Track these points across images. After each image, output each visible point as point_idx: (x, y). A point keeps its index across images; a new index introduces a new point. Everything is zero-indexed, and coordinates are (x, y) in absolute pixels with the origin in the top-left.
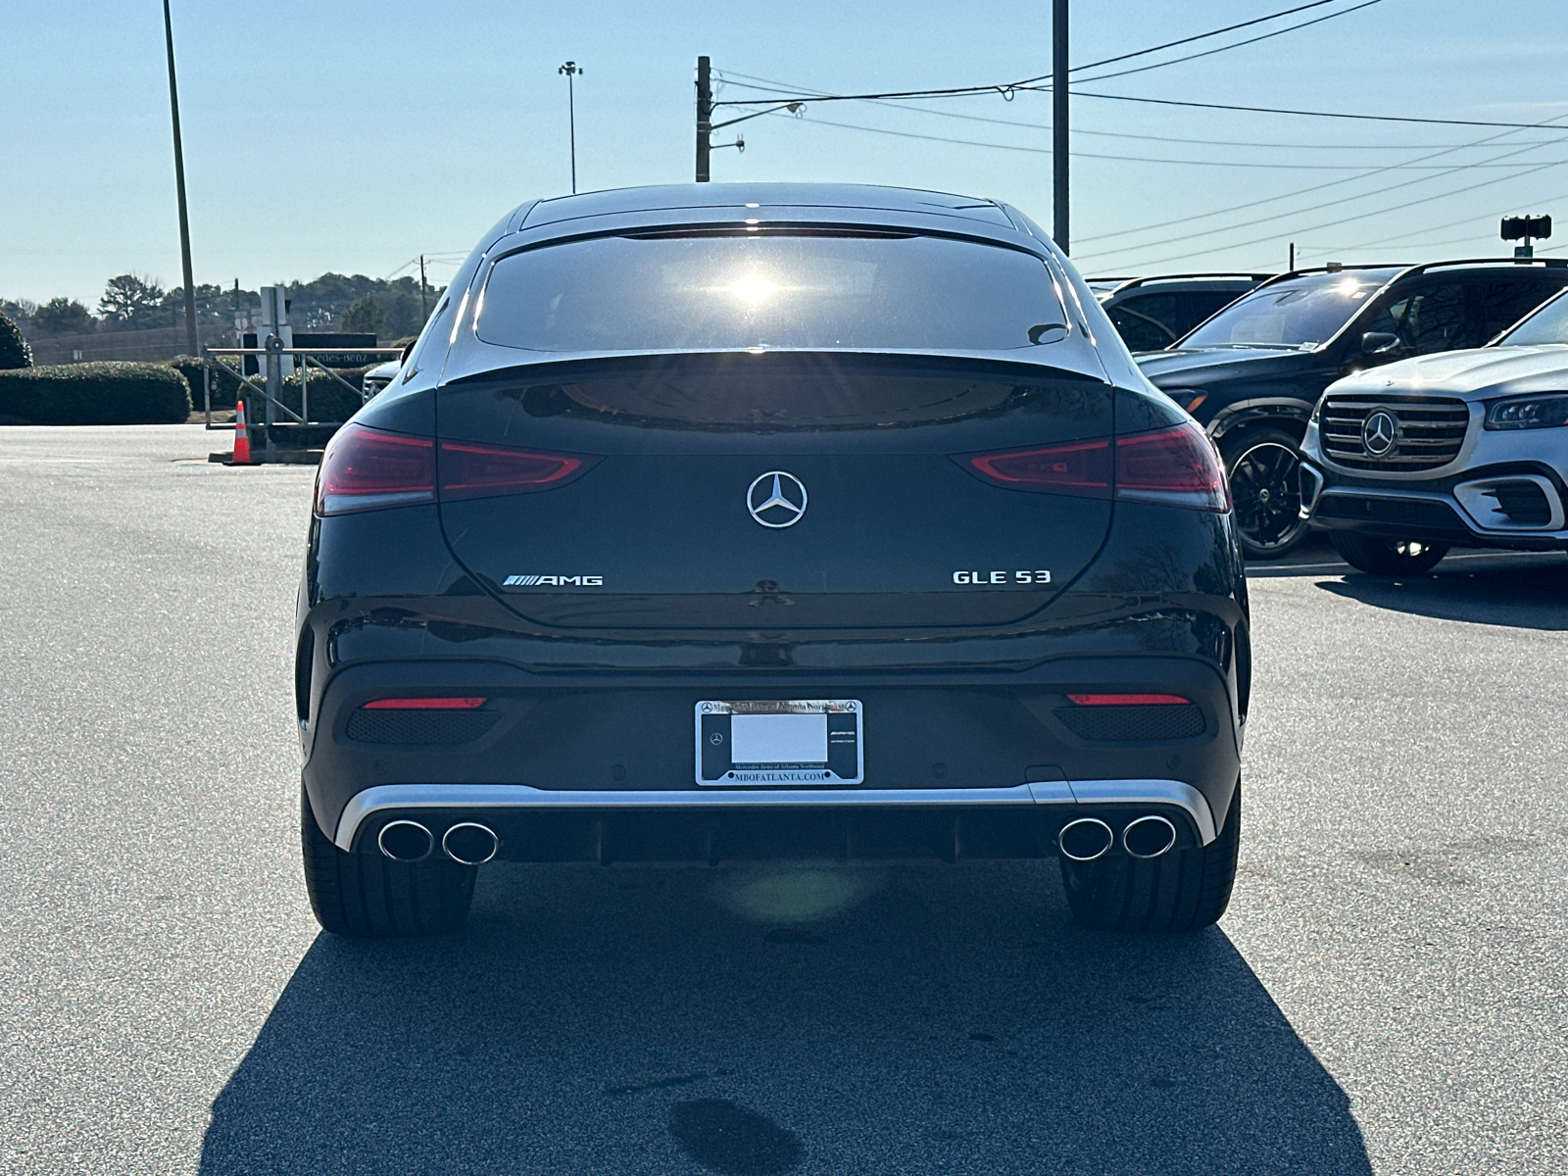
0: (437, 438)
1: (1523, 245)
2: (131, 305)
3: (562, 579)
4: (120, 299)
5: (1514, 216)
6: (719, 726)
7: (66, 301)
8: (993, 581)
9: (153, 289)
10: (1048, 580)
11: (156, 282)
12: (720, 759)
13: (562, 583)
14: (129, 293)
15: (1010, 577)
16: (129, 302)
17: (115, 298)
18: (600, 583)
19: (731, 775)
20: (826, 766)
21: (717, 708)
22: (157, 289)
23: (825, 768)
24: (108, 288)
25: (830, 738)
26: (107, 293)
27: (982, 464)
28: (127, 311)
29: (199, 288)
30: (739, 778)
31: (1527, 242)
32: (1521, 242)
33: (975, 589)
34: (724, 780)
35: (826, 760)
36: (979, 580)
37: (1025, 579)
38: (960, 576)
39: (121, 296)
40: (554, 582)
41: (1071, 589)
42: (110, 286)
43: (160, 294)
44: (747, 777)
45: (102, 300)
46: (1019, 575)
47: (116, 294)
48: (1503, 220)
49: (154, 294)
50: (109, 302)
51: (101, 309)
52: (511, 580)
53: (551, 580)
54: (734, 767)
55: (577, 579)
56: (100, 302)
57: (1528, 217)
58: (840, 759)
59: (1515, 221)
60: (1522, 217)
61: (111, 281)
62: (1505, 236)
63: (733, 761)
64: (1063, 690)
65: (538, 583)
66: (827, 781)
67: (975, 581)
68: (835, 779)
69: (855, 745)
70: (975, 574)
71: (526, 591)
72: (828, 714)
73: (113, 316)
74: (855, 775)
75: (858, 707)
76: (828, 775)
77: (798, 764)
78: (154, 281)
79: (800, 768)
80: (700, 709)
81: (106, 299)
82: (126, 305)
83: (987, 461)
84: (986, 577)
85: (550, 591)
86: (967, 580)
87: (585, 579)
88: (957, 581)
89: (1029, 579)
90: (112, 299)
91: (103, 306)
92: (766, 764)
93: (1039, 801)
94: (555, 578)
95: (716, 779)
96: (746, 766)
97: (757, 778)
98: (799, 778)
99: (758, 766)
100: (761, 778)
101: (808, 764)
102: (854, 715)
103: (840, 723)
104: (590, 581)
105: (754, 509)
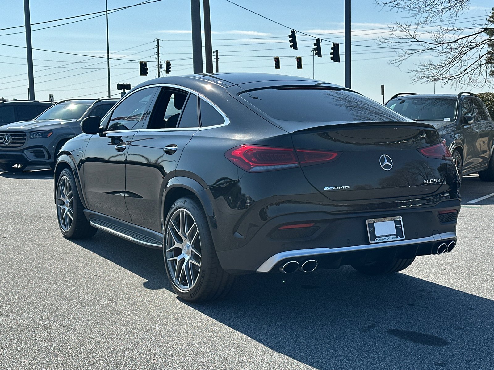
0: (294, 148)
1: (123, 92)
3: (339, 187)
5: (120, 84)
6: (372, 226)
13: (339, 188)
18: (349, 188)
19: (377, 240)
21: (371, 221)
23: (396, 235)
25: (396, 227)
31: (124, 91)
32: (122, 91)
34: (376, 241)
35: (396, 233)
40: (337, 188)
44: (380, 240)
48: (118, 85)
52: (326, 189)
53: (336, 188)
55: (343, 187)
57: (124, 84)
58: (399, 233)
59: (121, 85)
60: (122, 84)
62: (118, 89)
63: (376, 236)
65: (333, 189)
66: (397, 239)
68: (399, 238)
69: (402, 228)
71: (330, 191)
72: (394, 221)
74: (403, 237)
75: (401, 218)
76: (397, 237)
77: (390, 235)
79: (391, 236)
80: (368, 222)
85: (337, 190)
87: (345, 187)
92: (383, 236)
93: (436, 240)
94: (337, 187)
95: (374, 241)
96: (379, 237)
97: (382, 240)
98: (391, 239)
99: (382, 236)
100: (383, 239)
101: (392, 235)
102: (400, 220)
103: (397, 223)
104: (346, 187)
105: (382, 165)
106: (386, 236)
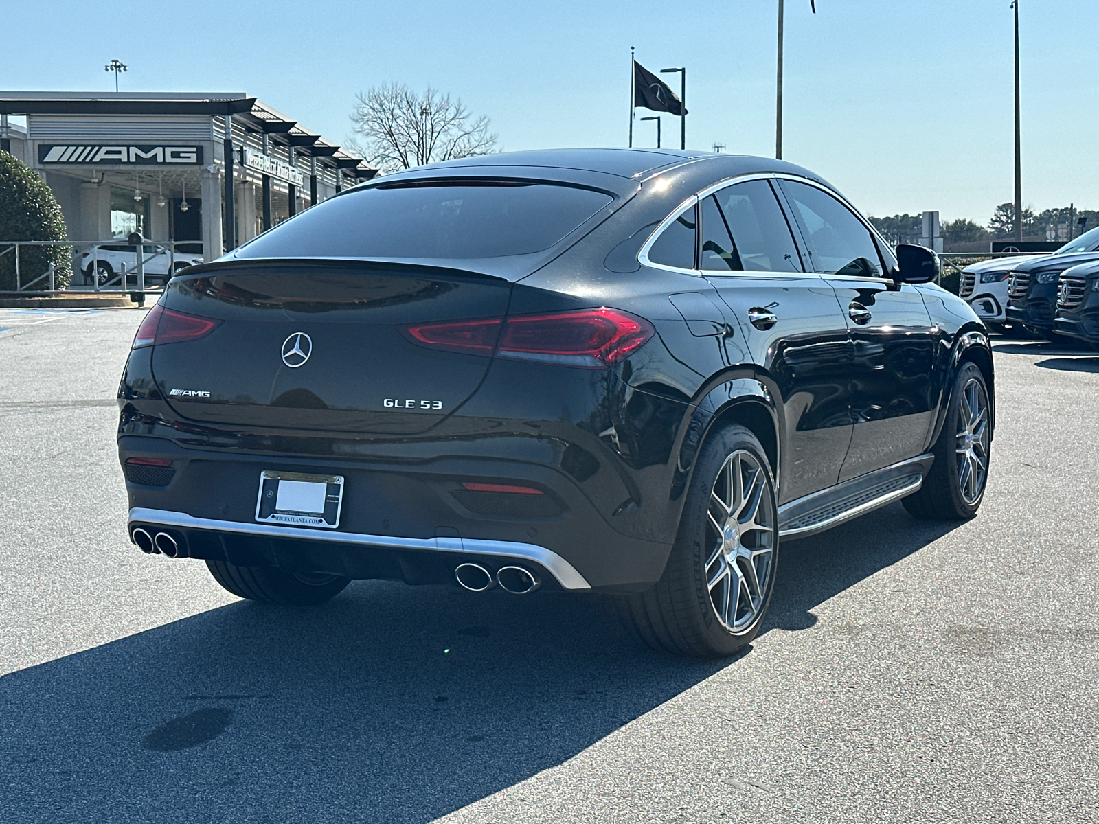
2: (1011, 223)
3: (193, 392)
4: (1004, 219)
6: (272, 486)
7: (964, 221)
8: (407, 406)
9: (1027, 211)
10: (440, 407)
11: (1029, 207)
12: (269, 507)
13: (193, 395)
14: (1010, 215)
15: (417, 404)
16: (1010, 221)
17: (1000, 218)
18: (209, 395)
19: (273, 517)
20: (322, 515)
21: (274, 474)
22: (1029, 211)
23: (321, 517)
24: (996, 212)
25: (327, 498)
26: (995, 215)
27: (415, 332)
28: (1008, 227)
29: (1061, 210)
30: (277, 519)
33: (396, 411)
34: (269, 519)
35: (321, 512)
36: (398, 405)
37: (426, 406)
38: (388, 401)
39: (1005, 217)
40: (189, 394)
41: (456, 414)
42: (997, 210)
43: (1031, 215)
44: (282, 519)
45: (992, 220)
46: (422, 403)
47: (1002, 215)
49: (1026, 215)
50: (996, 221)
51: (991, 226)
52: (172, 392)
53: (188, 392)
54: (276, 512)
55: (199, 393)
56: (990, 221)
58: (328, 514)
61: (998, 207)
63: (277, 508)
64: (460, 479)
65: (183, 394)
66: (320, 525)
67: (396, 405)
68: (324, 524)
69: (338, 503)
70: (396, 401)
72: (328, 484)
73: (1000, 230)
74: (334, 524)
75: (341, 481)
76: (321, 521)
78: (1027, 206)
79: (308, 516)
80: (264, 475)
81: (994, 219)
82: (1007, 223)
83: (417, 330)
84: (402, 403)
86: (391, 404)
88: (385, 405)
89: (428, 406)
90: (998, 219)
91: (992, 224)
92: (293, 511)
93: (466, 551)
94: (190, 392)
95: (265, 518)
96: (283, 512)
97: (285, 519)
98: (306, 521)
99: (288, 512)
100: (289, 520)
101: (312, 513)
102: (340, 485)
103: (332, 489)
104: (204, 394)
105: (284, 355)
106: (298, 513)
